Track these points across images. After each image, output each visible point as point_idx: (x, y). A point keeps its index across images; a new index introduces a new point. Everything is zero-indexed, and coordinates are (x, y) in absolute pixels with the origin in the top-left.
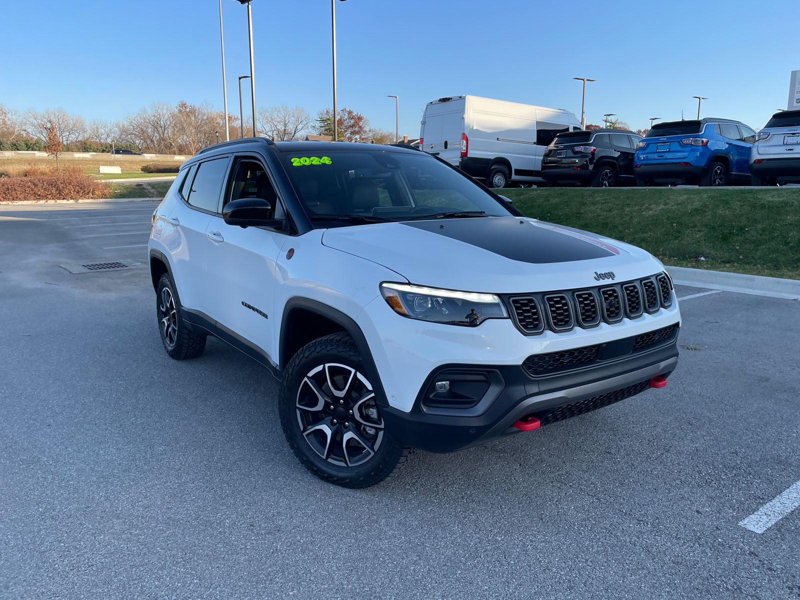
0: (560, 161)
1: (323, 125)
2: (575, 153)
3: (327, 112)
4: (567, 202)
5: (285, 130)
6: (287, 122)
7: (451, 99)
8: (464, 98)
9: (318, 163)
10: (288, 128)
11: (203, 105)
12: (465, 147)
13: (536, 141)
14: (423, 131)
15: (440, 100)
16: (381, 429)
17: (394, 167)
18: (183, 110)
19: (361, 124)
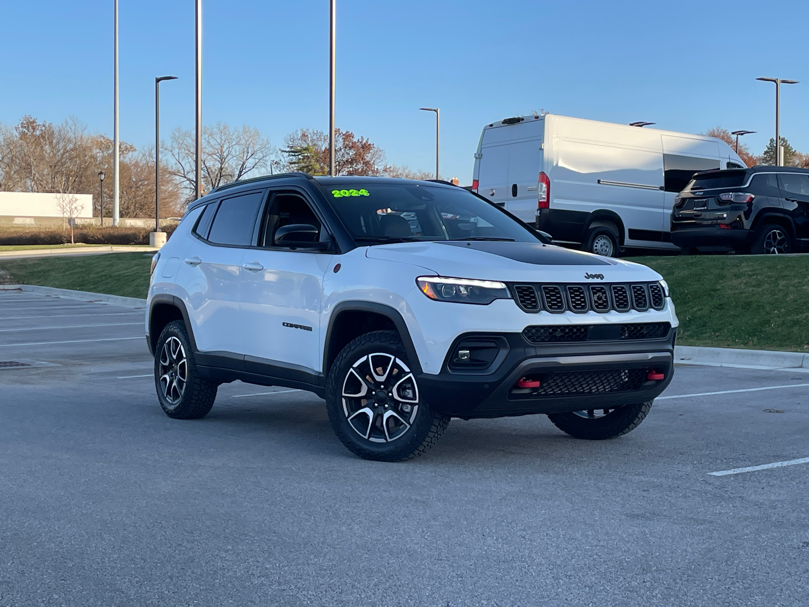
0: (699, 216)
1: (294, 159)
2: (721, 202)
3: (304, 135)
4: (700, 275)
5: (221, 169)
6: (225, 154)
7: (523, 119)
8: (543, 119)
9: (357, 195)
10: (227, 165)
11: (67, 123)
12: (546, 194)
13: (663, 185)
14: (478, 169)
15: (505, 122)
16: (415, 404)
17: (428, 199)
18: (29, 133)
19: (368, 157)
